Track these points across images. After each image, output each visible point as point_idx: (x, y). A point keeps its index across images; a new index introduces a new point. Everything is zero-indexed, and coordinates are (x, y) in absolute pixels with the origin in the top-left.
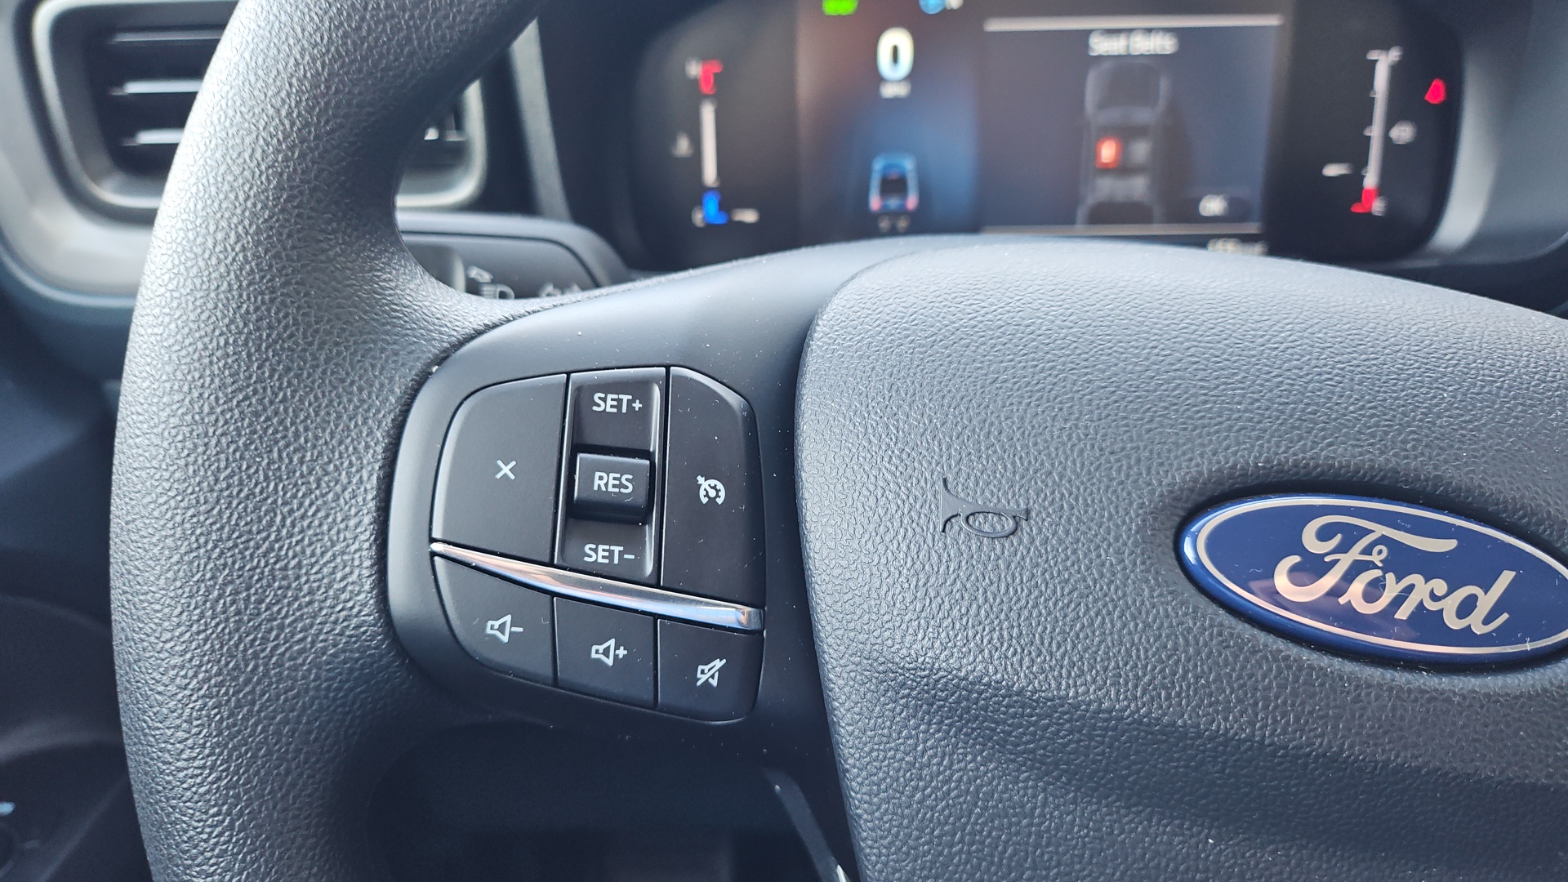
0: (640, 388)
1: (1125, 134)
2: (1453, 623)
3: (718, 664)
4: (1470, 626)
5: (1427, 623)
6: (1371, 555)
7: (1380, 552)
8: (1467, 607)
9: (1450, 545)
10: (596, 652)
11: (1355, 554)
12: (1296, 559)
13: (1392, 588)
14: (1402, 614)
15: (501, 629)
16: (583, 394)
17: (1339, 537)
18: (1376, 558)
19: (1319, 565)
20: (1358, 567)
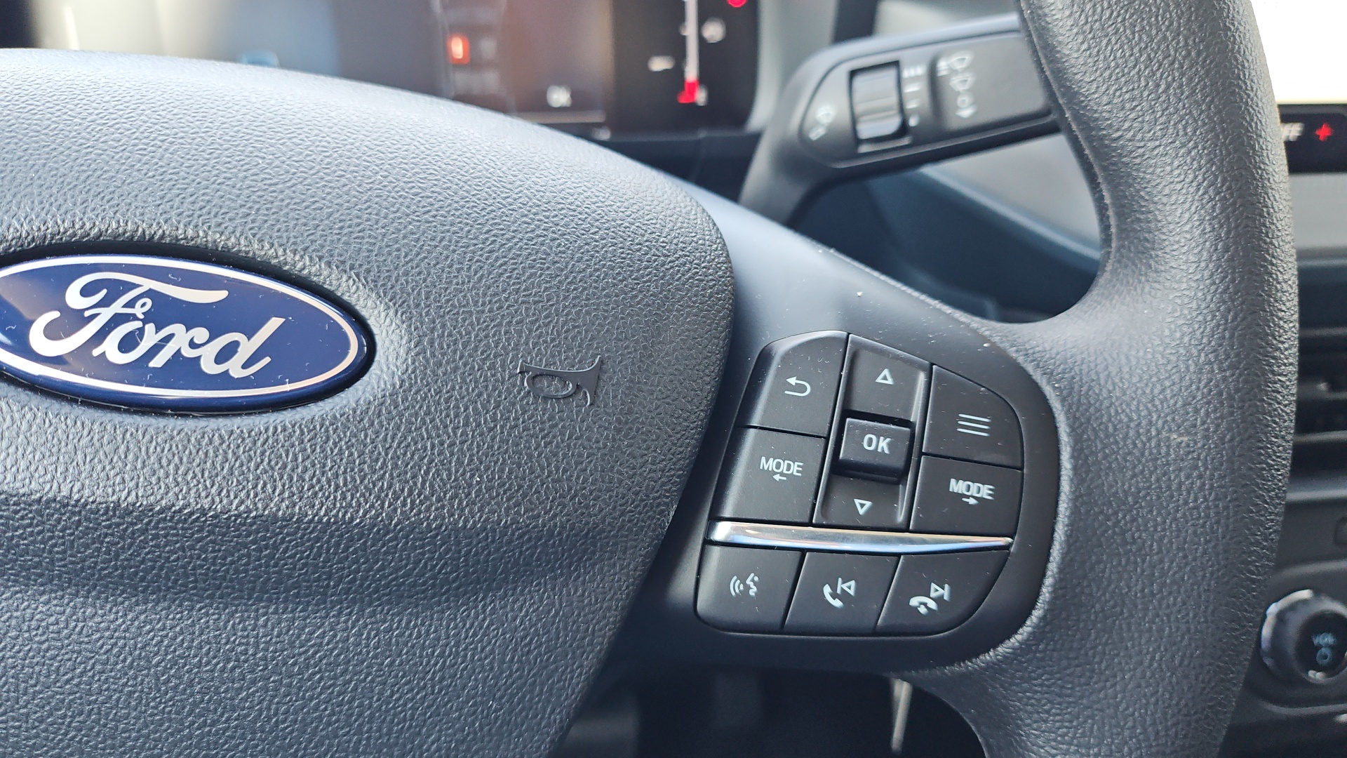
1: (472, 33)
2: (209, 367)
4: (228, 370)
5: (183, 371)
6: (133, 307)
7: (143, 305)
8: (225, 354)
9: (221, 295)
11: (117, 307)
12: (55, 314)
13: (151, 337)
14: (158, 362)
17: (104, 292)
18: (138, 311)
19: (79, 319)
20: (117, 320)
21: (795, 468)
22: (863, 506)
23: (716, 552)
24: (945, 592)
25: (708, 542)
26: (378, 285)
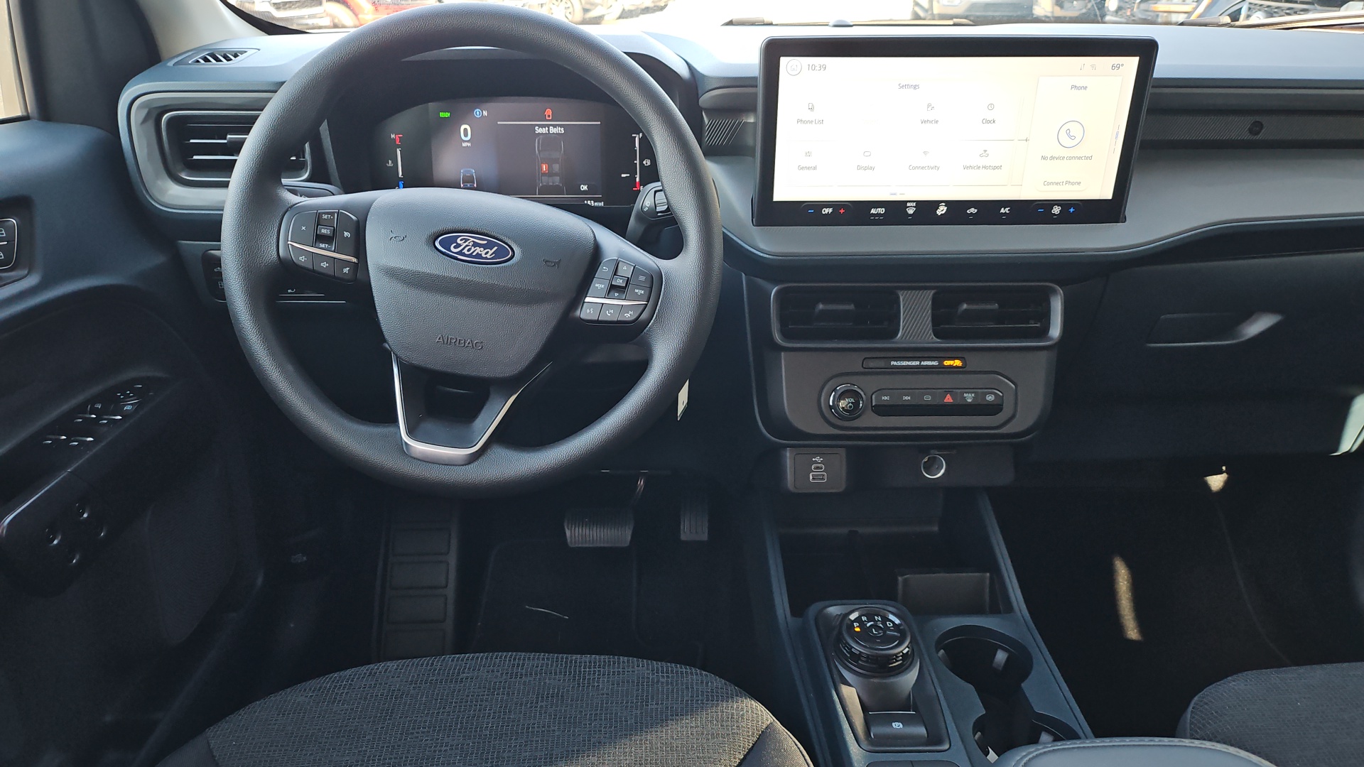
0: (332, 214)
1: (550, 162)
2: (484, 256)
3: (348, 269)
4: (487, 256)
5: (479, 256)
8: (487, 253)
9: (486, 242)
10: (322, 264)
11: (467, 243)
12: (455, 244)
13: (473, 249)
14: (474, 254)
15: (302, 259)
16: (320, 215)
17: (464, 240)
18: (471, 244)
19: (460, 245)
20: (467, 246)
21: (603, 286)
22: (616, 294)
23: (585, 304)
24: (632, 313)
25: (584, 302)
26: (515, 242)
